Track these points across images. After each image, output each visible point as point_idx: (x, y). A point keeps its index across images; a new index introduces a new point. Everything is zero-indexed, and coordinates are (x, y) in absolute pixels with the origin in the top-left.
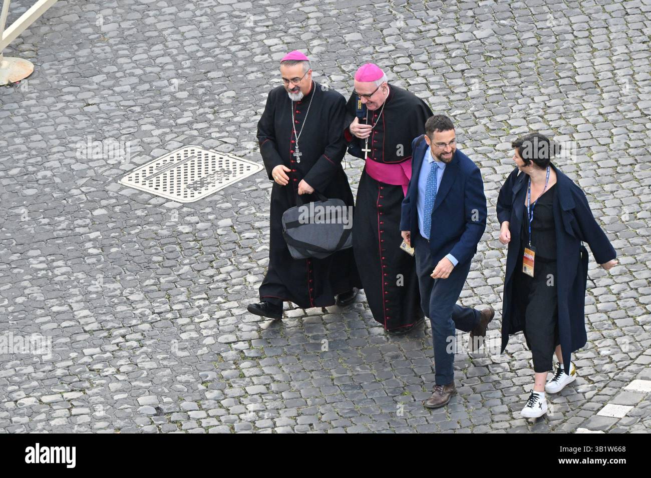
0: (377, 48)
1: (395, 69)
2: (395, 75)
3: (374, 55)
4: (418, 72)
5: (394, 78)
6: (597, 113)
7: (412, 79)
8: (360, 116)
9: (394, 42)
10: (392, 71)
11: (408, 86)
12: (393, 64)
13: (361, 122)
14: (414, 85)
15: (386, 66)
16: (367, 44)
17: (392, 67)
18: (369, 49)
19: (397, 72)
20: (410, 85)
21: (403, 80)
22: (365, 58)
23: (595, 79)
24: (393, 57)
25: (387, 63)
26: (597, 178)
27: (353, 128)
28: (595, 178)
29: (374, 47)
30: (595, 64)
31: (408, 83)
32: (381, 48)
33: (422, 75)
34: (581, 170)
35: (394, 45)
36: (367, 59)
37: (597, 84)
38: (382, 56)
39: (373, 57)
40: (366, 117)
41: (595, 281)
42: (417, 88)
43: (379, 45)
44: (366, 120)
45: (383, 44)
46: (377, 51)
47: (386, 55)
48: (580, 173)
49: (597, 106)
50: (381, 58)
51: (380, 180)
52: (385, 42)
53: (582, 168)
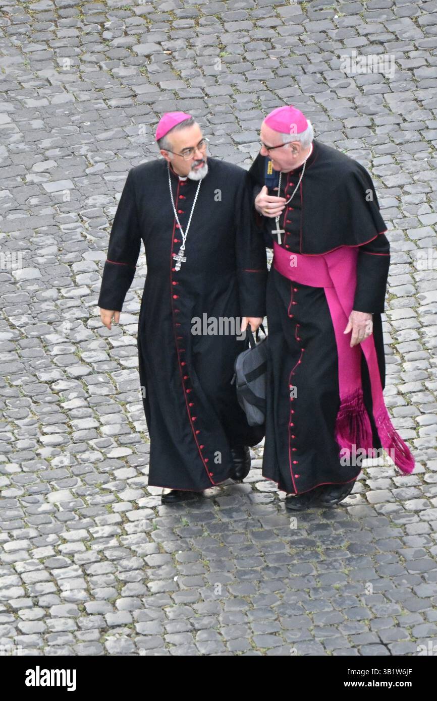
0: (63, 291)
1: (90, 322)
2: (89, 332)
3: (59, 302)
4: (124, 328)
5: (88, 336)
6: (395, 392)
7: (116, 337)
8: (270, 185)
9: (89, 282)
10: (86, 326)
11: (110, 349)
12: (88, 315)
13: (271, 192)
14: (118, 347)
15: (77, 319)
16: (48, 285)
17: (86, 320)
18: (52, 293)
19: (93, 328)
20: (113, 347)
21: (101, 341)
22: (44, 306)
23: (393, 341)
24: (87, 305)
25: (78, 313)
26: (394, 490)
27: (259, 202)
28: (390, 491)
29: (59, 290)
30: (393, 318)
31: (109, 344)
32: (69, 291)
33: (130, 332)
34: (370, 478)
35: (88, 286)
36: (48, 308)
37: (395, 348)
38: (71, 303)
39: (56, 305)
40: (277, 186)
41: (390, 646)
42: (123, 353)
43: (66, 286)
44: (277, 191)
45: (73, 284)
46: (62, 296)
47: (78, 303)
48: (368, 482)
49: (395, 382)
50: (69, 305)
51: (292, 279)
52: (75, 282)
53: (371, 476)
